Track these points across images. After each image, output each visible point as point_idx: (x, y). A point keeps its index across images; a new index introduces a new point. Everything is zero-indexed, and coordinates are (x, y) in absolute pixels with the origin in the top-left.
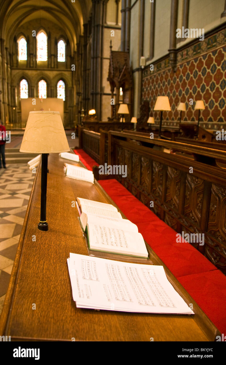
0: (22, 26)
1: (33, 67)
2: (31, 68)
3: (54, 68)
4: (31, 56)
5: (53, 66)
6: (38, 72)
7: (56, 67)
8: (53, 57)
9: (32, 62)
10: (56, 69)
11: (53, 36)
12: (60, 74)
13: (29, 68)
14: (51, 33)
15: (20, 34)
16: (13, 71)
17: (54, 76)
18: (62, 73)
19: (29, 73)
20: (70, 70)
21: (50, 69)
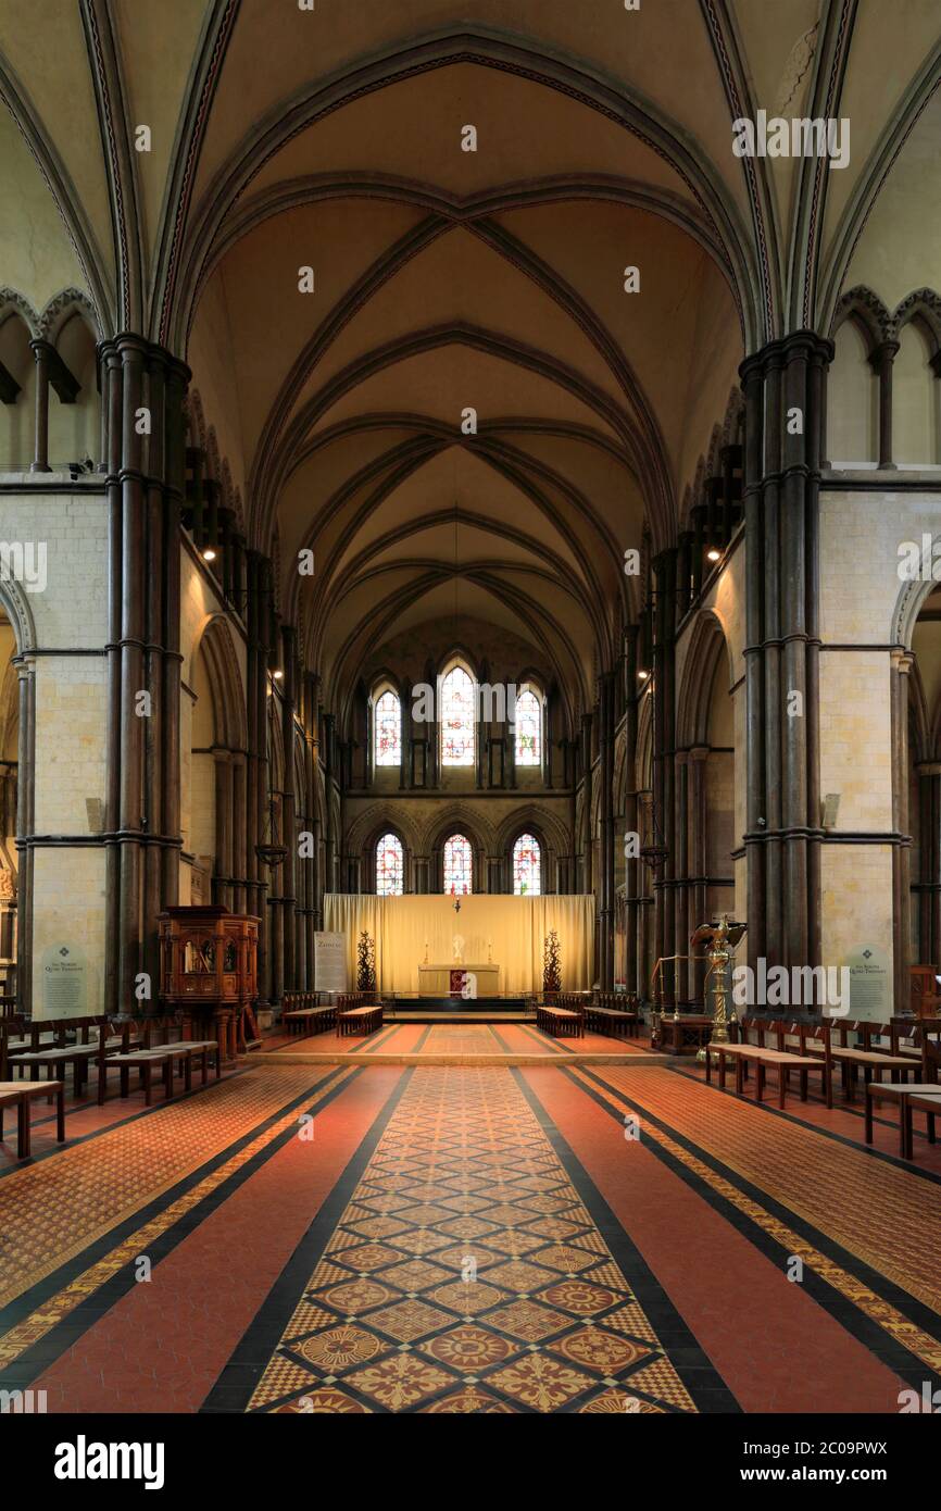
0: (386, 645)
1: (423, 787)
2: (417, 792)
3: (502, 786)
4: (419, 748)
5: (496, 782)
6: (444, 803)
7: (508, 783)
8: (497, 748)
9: (419, 770)
10: (508, 791)
11: (497, 673)
12: (523, 808)
13: (410, 792)
14: (493, 664)
15: (377, 674)
16: (349, 802)
17: (502, 817)
18: (533, 805)
19: (410, 807)
20: (563, 791)
21: (485, 791)
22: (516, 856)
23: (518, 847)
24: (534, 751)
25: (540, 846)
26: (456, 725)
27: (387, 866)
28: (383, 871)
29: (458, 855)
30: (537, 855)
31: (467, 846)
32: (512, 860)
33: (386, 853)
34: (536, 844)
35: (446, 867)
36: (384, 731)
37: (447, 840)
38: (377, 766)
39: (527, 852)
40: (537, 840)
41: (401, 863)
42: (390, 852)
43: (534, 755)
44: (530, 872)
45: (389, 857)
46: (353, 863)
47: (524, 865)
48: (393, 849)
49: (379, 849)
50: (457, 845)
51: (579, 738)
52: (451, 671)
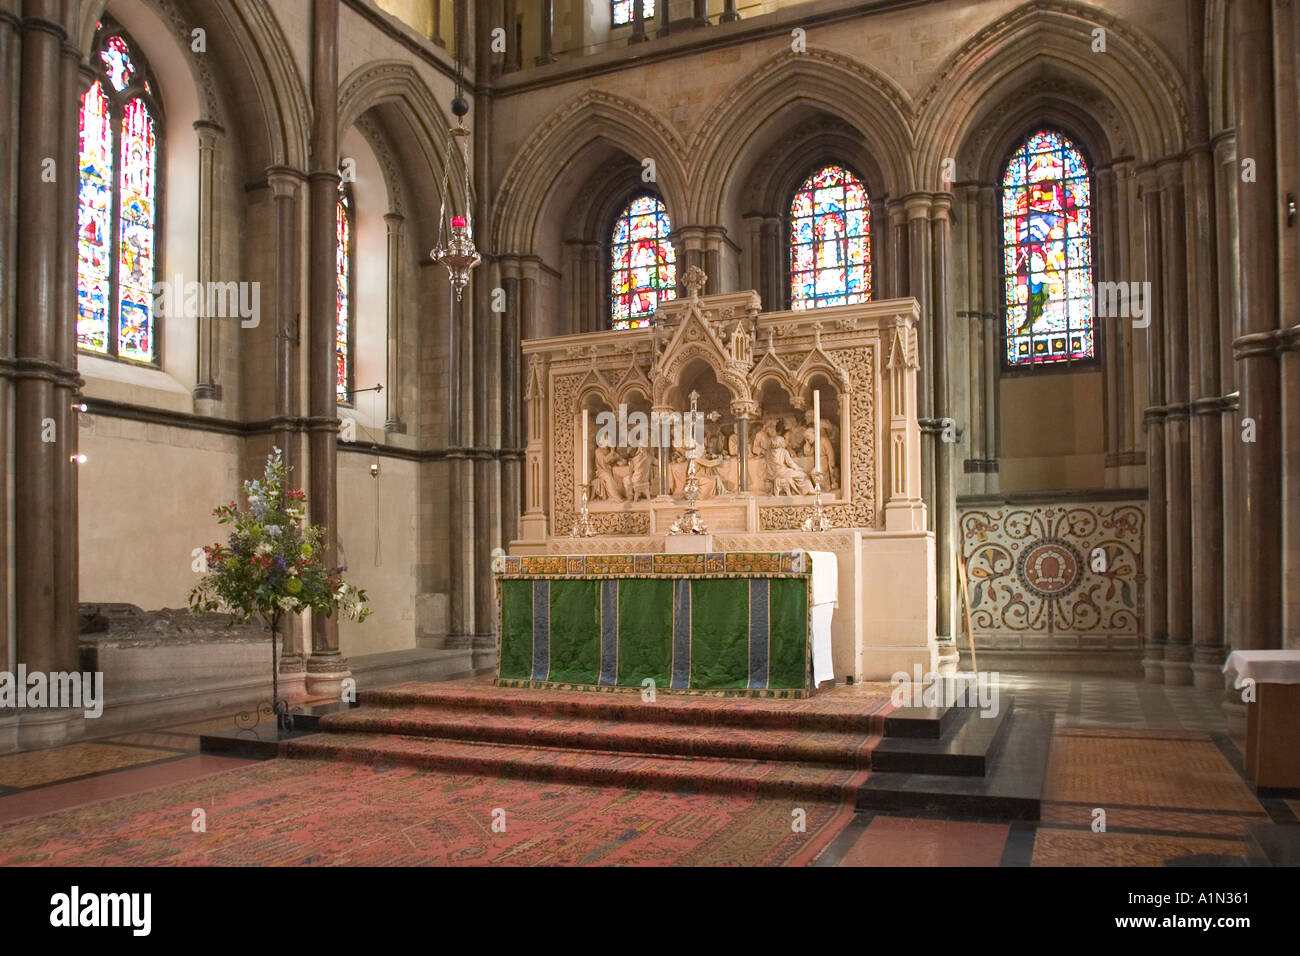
1: (693, 23)
2: (676, 39)
13: (658, 46)
22: (1010, 205)
23: (1016, 172)
25: (1088, 162)
27: (642, 278)
28: (628, 298)
29: (830, 227)
30: (1080, 192)
31: (857, 196)
32: (999, 217)
33: (636, 247)
34: (1075, 157)
35: (799, 266)
37: (798, 186)
39: (1045, 185)
40: (1077, 145)
41: (671, 271)
42: (644, 243)
44: (1055, 253)
45: (643, 258)
46: (513, 273)
47: (1039, 227)
48: (648, 233)
49: (617, 239)
50: (828, 197)
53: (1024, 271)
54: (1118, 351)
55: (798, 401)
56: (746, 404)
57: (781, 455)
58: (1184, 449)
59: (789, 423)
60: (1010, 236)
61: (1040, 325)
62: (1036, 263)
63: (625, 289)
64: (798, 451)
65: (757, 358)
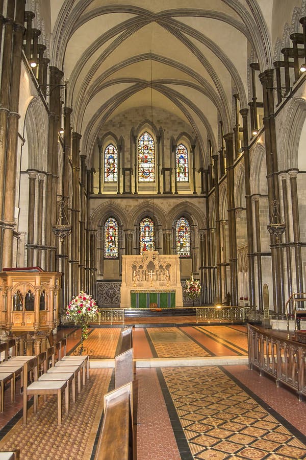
0: (111, 121)
1: (129, 192)
2: (126, 195)
3: (170, 192)
4: (128, 172)
5: (167, 190)
6: (141, 201)
7: (173, 191)
8: (167, 173)
9: (127, 184)
10: (172, 195)
11: (167, 135)
12: (182, 204)
13: (123, 196)
14: (165, 130)
15: (106, 135)
16: (91, 201)
17: (170, 208)
18: (187, 202)
19: (123, 203)
20: (202, 195)
21: (162, 195)
23: (178, 224)
24: (185, 174)
25: (189, 224)
26: (145, 161)
32: (175, 231)
34: (187, 223)
35: (141, 235)
36: (109, 164)
37: (142, 221)
38: (105, 182)
39: (183, 227)
40: (188, 221)
41: (117, 233)
42: (111, 227)
43: (185, 176)
45: (111, 230)
48: (112, 225)
49: (106, 225)
51: (210, 167)
52: (143, 134)
53: (179, 241)
54: (195, 256)
55: (164, 267)
56: (157, 267)
57: (162, 275)
58: (206, 274)
59: (162, 271)
60: (177, 234)
61: (182, 250)
62: (181, 240)
63: (107, 236)
64: (164, 274)
65: (159, 261)
